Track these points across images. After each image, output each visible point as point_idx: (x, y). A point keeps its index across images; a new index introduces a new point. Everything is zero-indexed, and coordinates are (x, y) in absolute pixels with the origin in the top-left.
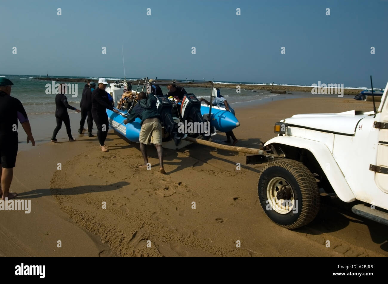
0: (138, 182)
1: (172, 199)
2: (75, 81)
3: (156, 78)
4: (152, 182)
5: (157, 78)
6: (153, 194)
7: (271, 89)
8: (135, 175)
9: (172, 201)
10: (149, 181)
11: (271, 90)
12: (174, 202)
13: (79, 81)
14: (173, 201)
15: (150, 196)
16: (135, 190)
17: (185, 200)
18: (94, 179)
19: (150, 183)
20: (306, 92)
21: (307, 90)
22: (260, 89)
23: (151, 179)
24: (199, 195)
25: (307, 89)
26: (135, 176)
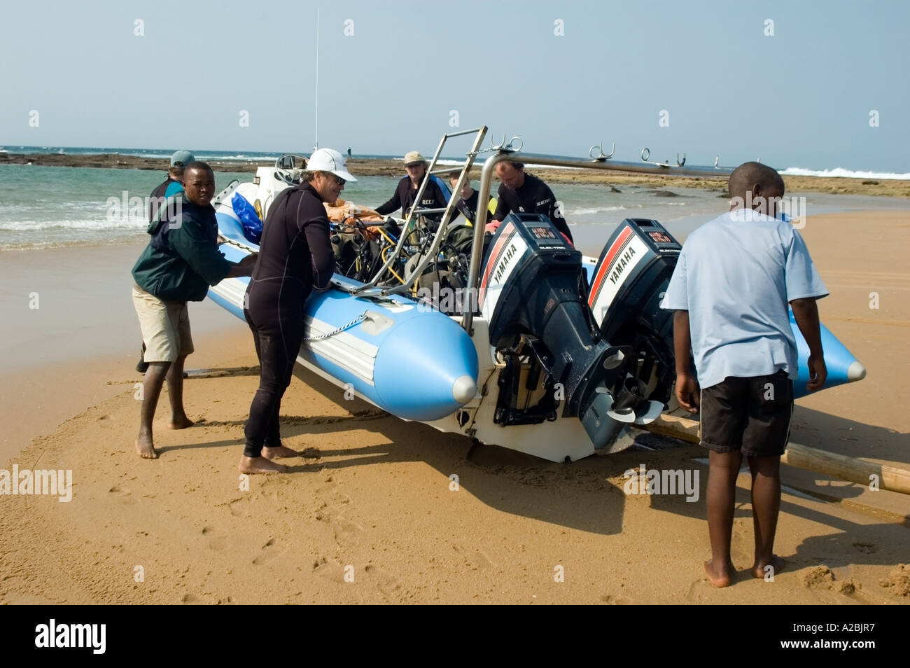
0: (279, 514)
1: (395, 580)
2: (87, 162)
3: (349, 151)
4: (326, 512)
5: (352, 153)
6: (329, 560)
7: (721, 186)
8: (268, 489)
9: (395, 586)
10: (315, 509)
11: (721, 189)
12: (402, 589)
13: (99, 163)
14: (398, 587)
15: (316, 565)
16: (267, 542)
17: (439, 582)
18: (125, 503)
19: (319, 519)
20: (835, 193)
21: (839, 188)
22: (687, 187)
23: (321, 503)
24: (491, 562)
25: (840, 184)
26: (266, 493)
